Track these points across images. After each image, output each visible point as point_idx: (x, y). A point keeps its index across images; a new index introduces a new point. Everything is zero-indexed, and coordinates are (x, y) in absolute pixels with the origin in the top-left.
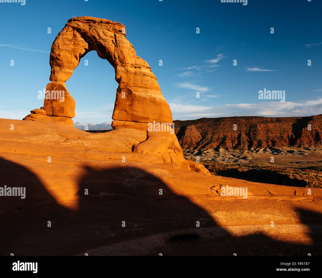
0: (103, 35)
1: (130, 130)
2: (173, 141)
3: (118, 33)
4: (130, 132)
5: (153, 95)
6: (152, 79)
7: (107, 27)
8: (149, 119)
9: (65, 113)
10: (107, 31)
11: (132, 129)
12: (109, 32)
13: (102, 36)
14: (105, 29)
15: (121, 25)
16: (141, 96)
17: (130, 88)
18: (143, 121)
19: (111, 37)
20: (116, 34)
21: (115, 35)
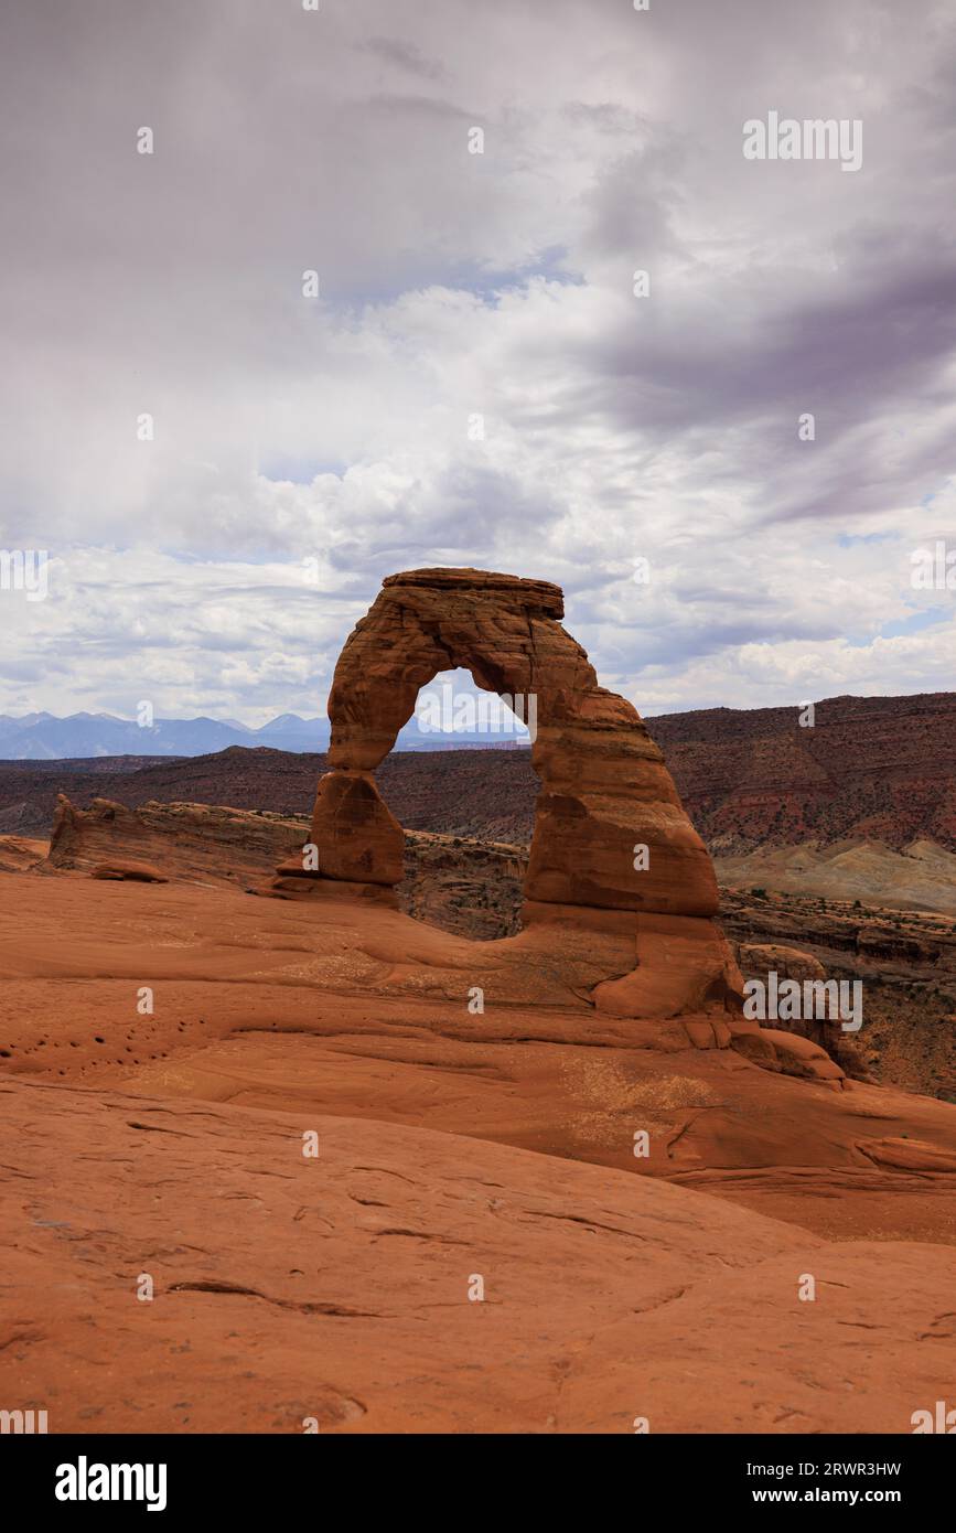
0: (493, 630)
1: (580, 935)
2: (721, 973)
3: (540, 619)
4: (583, 945)
5: (653, 821)
6: (653, 766)
7: (504, 601)
8: (641, 899)
9: (375, 870)
10: (505, 615)
11: (587, 935)
12: (514, 617)
13: (491, 632)
14: (499, 607)
15: (549, 589)
16: (616, 823)
17: (581, 799)
18: (622, 904)
19: (519, 634)
20: (534, 622)
21: (530, 625)
